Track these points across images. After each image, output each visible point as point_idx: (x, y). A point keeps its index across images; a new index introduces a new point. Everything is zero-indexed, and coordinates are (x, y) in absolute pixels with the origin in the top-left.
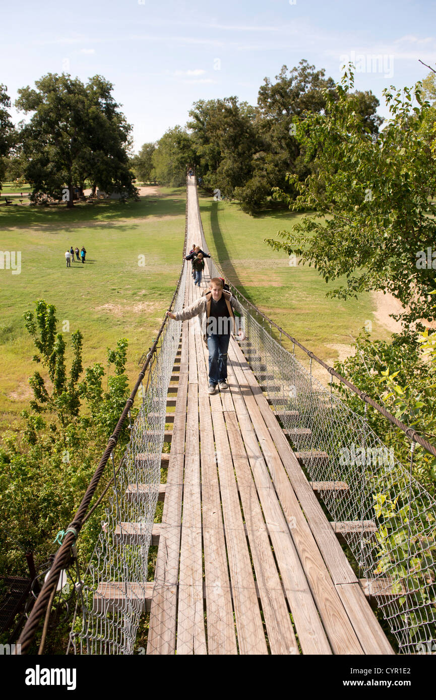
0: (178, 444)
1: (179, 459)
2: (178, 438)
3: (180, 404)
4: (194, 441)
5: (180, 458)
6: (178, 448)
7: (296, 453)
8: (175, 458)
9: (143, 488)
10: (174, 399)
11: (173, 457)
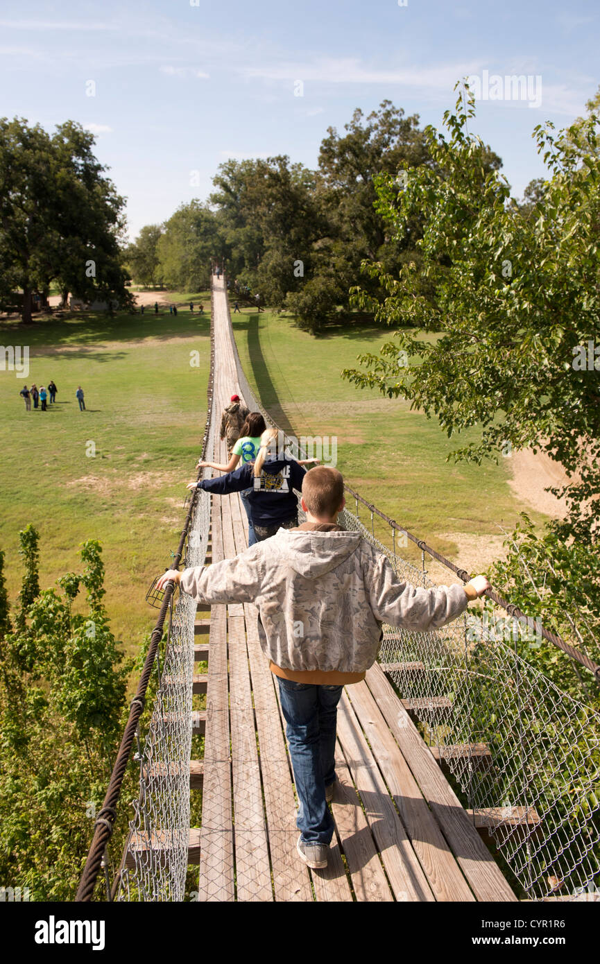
0: (217, 741)
1: (220, 772)
2: (216, 727)
3: (216, 659)
4: (246, 734)
5: (223, 768)
6: (218, 749)
7: (431, 748)
8: (214, 770)
9: (161, 841)
10: (205, 647)
11: (210, 768)
